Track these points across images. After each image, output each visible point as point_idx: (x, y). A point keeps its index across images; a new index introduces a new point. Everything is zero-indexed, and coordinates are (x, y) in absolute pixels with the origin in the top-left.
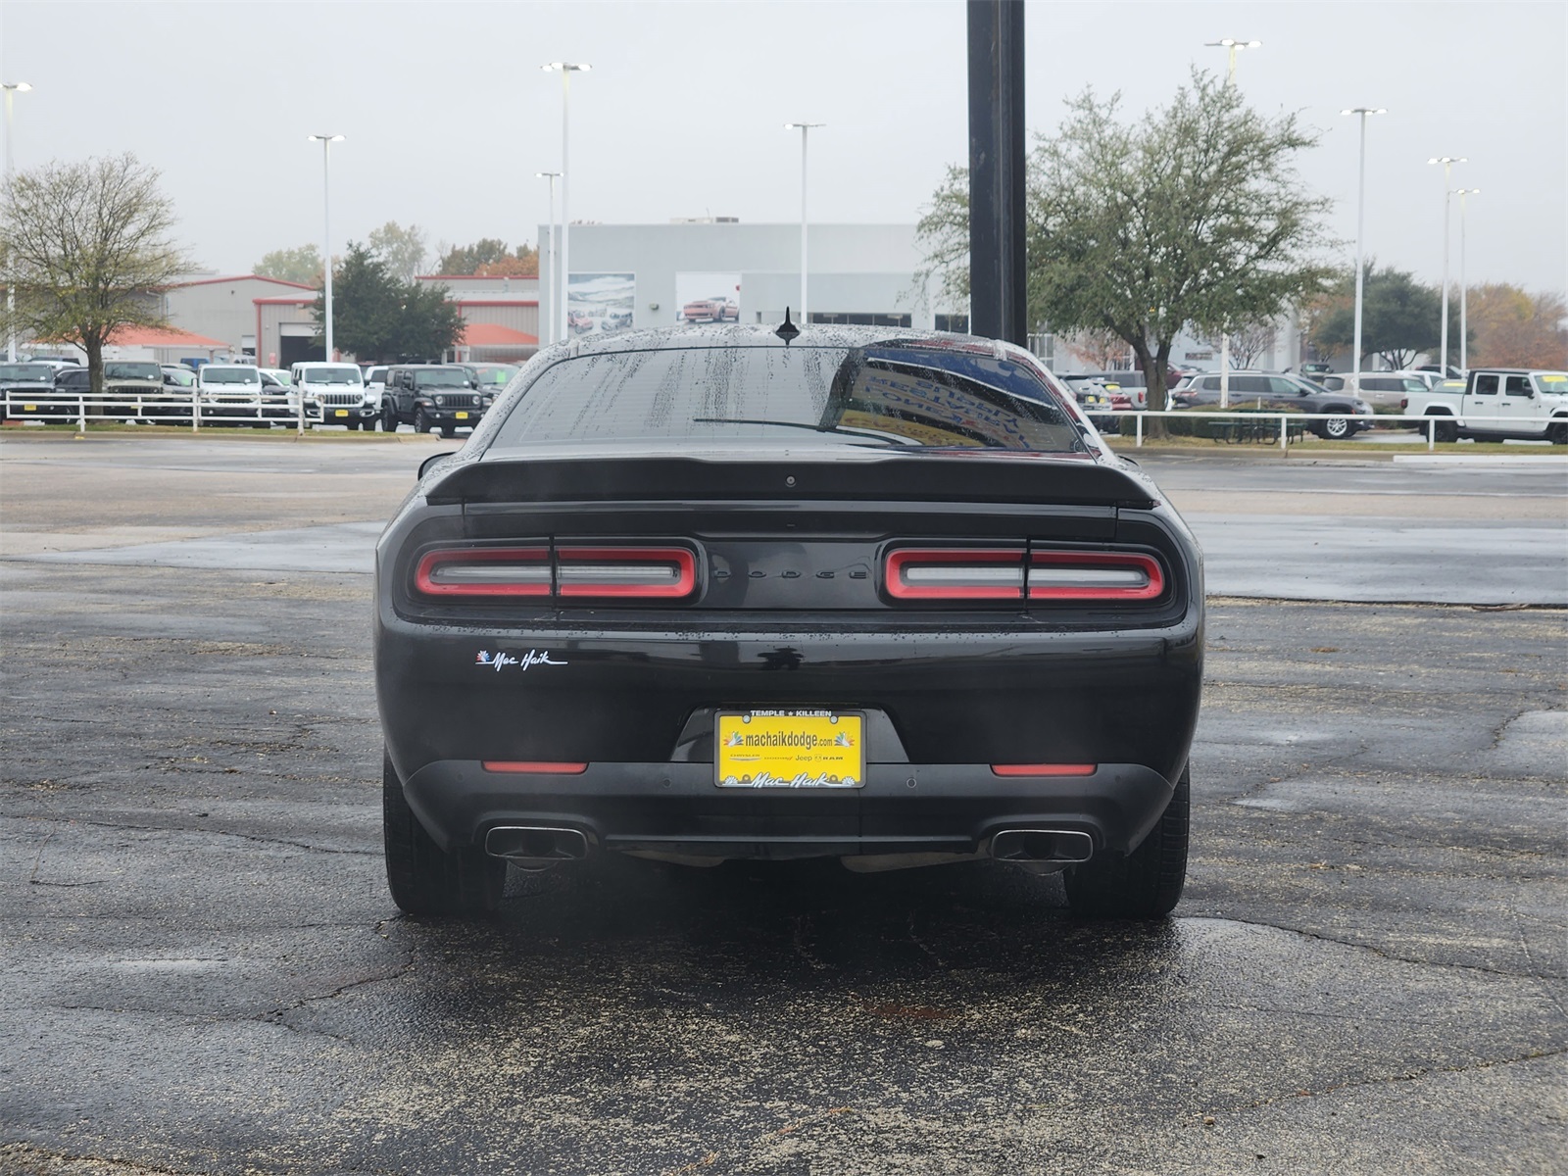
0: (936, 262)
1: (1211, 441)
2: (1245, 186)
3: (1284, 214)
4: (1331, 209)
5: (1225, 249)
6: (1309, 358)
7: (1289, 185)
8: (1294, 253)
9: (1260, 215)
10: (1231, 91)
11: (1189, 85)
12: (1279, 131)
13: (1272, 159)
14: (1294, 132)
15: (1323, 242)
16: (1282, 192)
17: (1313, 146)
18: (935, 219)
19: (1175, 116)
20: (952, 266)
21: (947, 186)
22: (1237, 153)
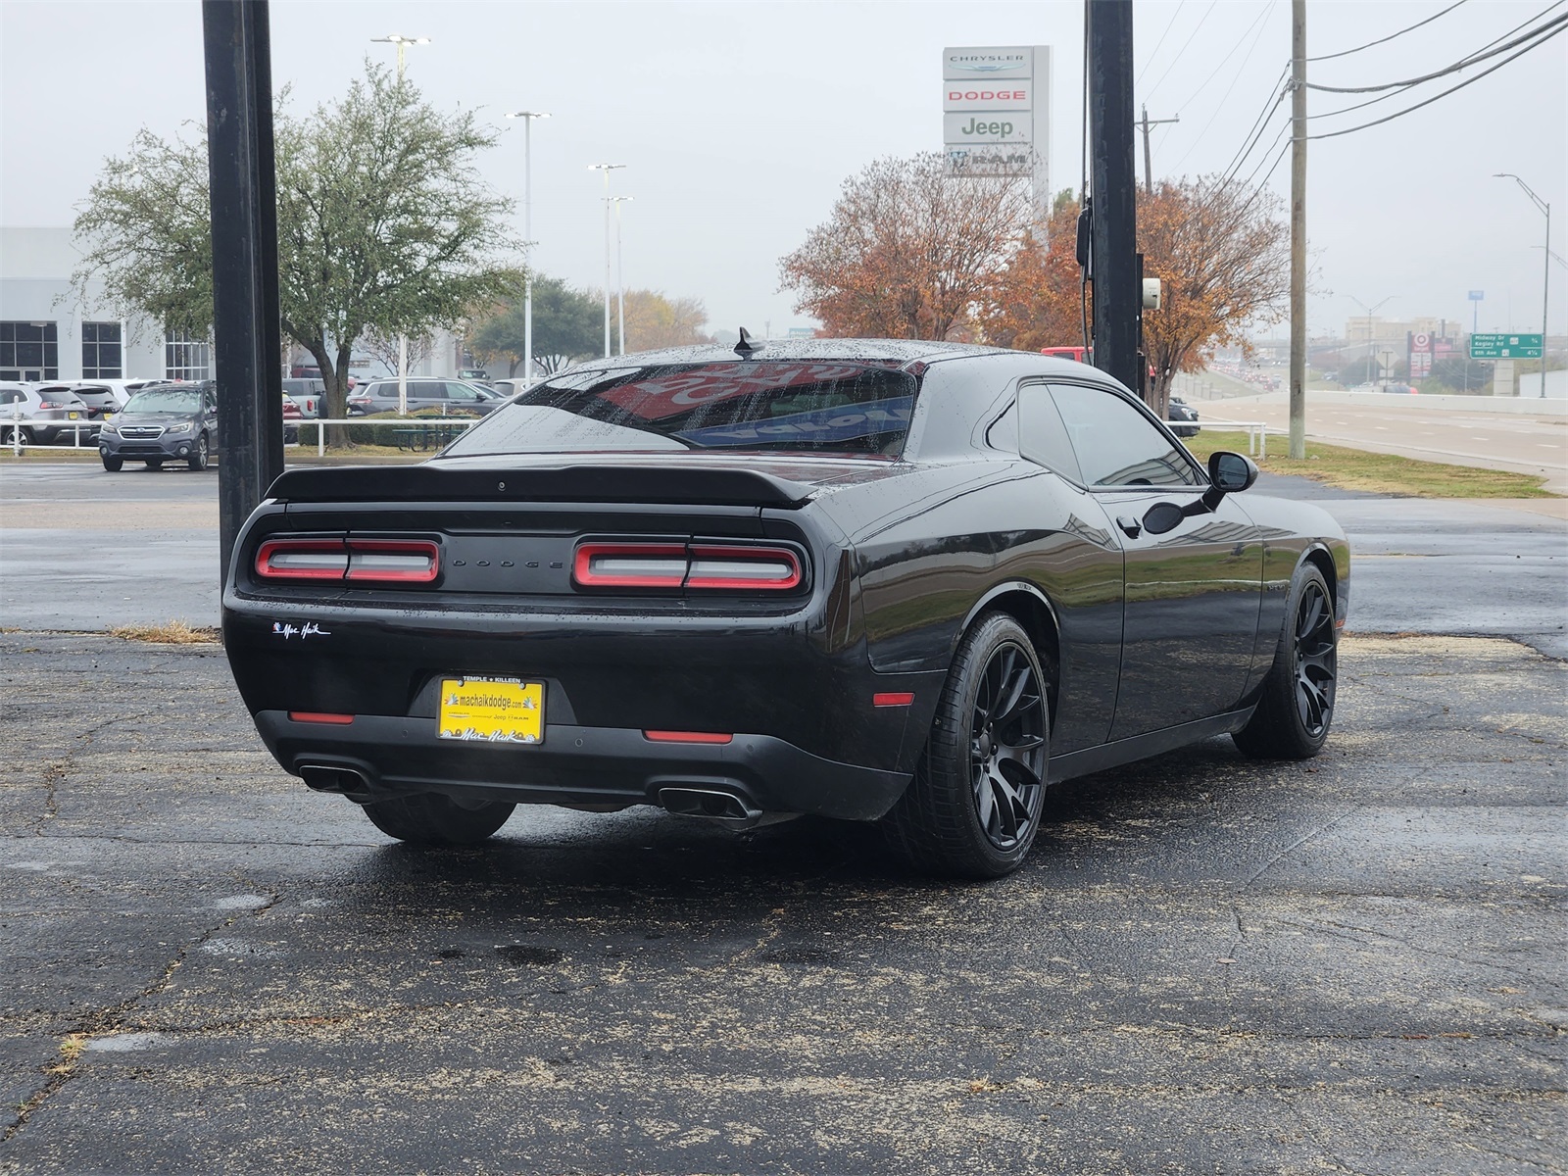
0: (96, 263)
1: (396, 449)
2: (423, 185)
3: (464, 214)
4: (513, 210)
5: (406, 250)
6: (465, 365)
7: (469, 185)
8: (476, 254)
9: (439, 215)
10: (407, 86)
11: (364, 79)
12: (456, 130)
13: (451, 157)
14: (472, 130)
15: (506, 244)
16: (462, 191)
17: (492, 145)
18: (95, 216)
19: (349, 111)
20: (114, 266)
21: (105, 181)
22: (415, 151)
